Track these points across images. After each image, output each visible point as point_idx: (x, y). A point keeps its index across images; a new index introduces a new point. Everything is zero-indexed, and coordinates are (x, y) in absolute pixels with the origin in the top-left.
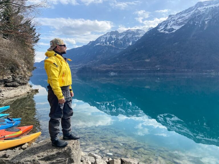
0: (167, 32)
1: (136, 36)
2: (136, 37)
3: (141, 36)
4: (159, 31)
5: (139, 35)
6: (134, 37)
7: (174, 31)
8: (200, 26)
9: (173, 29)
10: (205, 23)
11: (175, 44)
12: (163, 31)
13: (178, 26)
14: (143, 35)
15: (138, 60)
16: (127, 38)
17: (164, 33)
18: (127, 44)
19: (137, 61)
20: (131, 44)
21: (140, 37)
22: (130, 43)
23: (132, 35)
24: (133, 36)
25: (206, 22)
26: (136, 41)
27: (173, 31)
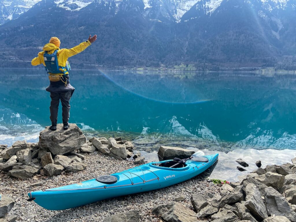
0: (69, 9)
1: (20, 6)
2: (19, 8)
3: (28, 7)
4: (56, 4)
5: (25, 5)
6: (15, 6)
7: (78, 9)
8: (110, 8)
9: (77, 7)
10: (115, 5)
11: (81, 28)
12: (63, 5)
13: (83, 3)
14: (31, 7)
15: (27, 46)
16: (3, 7)
17: (65, 9)
18: (3, 18)
19: (24, 47)
20: (10, 17)
21: (27, 9)
22: (8, 16)
23: (11, 2)
24: (13, 5)
25: (117, 5)
26: (20, 14)
27: (77, 9)
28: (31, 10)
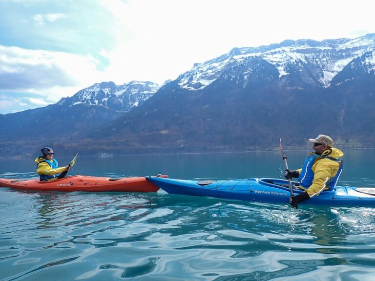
0: (193, 89)
1: (145, 92)
2: (144, 94)
3: (153, 92)
4: (180, 86)
5: (150, 91)
6: (141, 93)
7: (203, 88)
8: (237, 82)
9: (201, 85)
10: (244, 78)
11: (205, 107)
12: (187, 86)
13: (208, 81)
14: (156, 92)
15: (150, 131)
16: (130, 95)
17: (188, 89)
18: (130, 105)
19: (147, 132)
20: (136, 104)
21: (152, 94)
22: (134, 103)
23: (138, 90)
24: (139, 91)
25: (246, 77)
26: (145, 100)
27: (201, 88)
28: (155, 95)
